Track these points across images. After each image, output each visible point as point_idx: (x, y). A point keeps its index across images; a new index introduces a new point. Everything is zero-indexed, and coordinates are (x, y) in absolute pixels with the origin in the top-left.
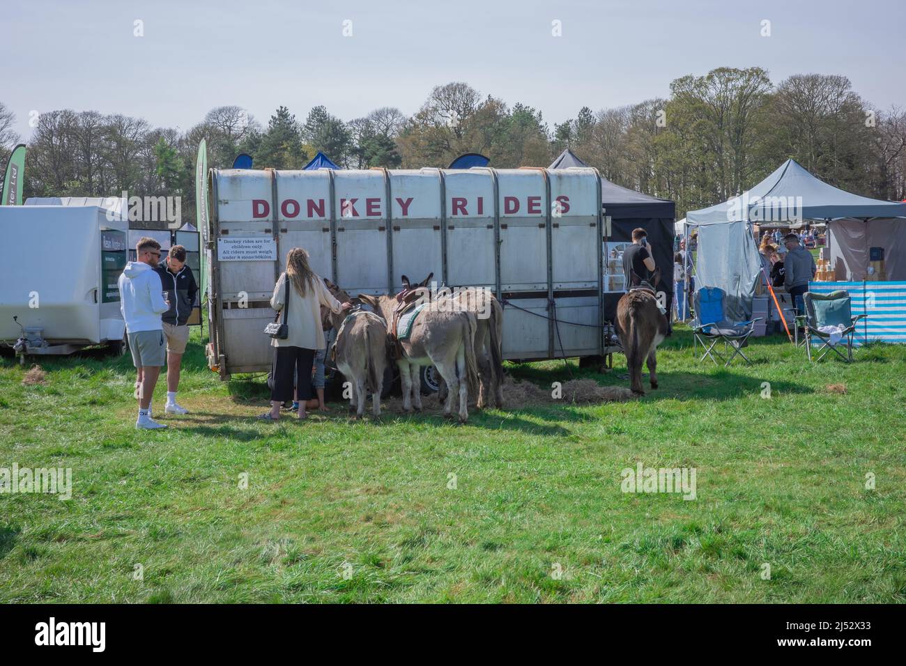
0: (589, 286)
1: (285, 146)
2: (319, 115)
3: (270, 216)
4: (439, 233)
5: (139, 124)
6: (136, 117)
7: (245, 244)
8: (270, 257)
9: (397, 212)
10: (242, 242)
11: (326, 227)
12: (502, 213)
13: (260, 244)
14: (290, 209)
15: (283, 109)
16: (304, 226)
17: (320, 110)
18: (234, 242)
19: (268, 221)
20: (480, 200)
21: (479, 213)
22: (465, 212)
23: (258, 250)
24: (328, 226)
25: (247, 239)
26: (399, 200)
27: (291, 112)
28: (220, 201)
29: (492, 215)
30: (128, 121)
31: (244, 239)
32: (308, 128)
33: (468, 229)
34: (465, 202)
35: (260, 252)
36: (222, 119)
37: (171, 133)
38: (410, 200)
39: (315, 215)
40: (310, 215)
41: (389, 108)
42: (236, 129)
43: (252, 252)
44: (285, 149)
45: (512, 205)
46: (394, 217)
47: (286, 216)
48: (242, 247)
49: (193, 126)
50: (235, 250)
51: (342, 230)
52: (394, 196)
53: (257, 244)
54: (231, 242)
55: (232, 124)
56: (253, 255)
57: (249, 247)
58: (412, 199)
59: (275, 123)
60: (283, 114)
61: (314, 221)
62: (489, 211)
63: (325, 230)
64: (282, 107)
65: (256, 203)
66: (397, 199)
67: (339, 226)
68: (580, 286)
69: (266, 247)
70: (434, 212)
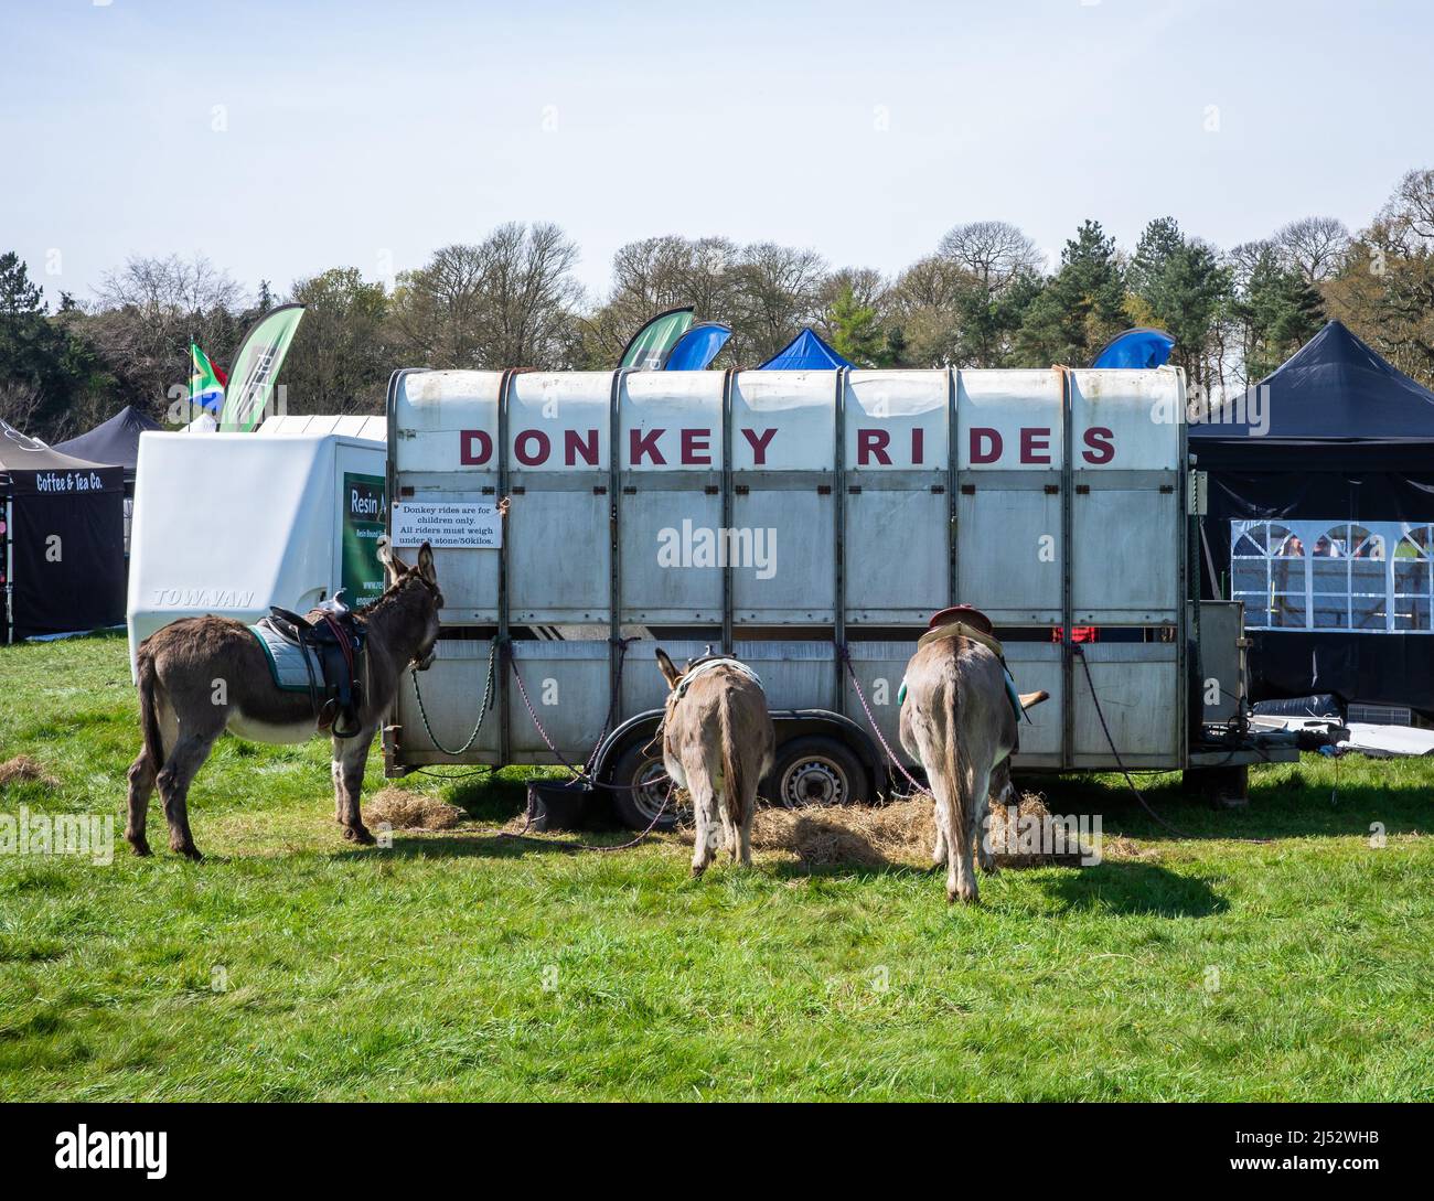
0: (1156, 619)
1: (1088, 301)
2: (1162, 235)
3: (493, 463)
4: (829, 500)
5: (805, 260)
6: (800, 249)
7: (443, 516)
8: (489, 542)
9: (744, 458)
10: (437, 512)
11: (600, 485)
12: (964, 461)
13: (470, 515)
14: (532, 447)
15: (1092, 226)
16: (558, 483)
17: (1164, 227)
18: (423, 511)
19: (488, 471)
20: (918, 435)
21: (914, 462)
22: (884, 459)
23: (467, 527)
24: (605, 482)
25: (447, 506)
26: (749, 434)
27: (1107, 232)
28: (402, 432)
29: (944, 466)
30: (785, 256)
31: (441, 506)
32: (1140, 264)
33: (890, 494)
34: (884, 437)
35: (471, 531)
36: (972, 246)
37: (868, 278)
38: (770, 434)
39: (581, 463)
40: (570, 460)
41: (1321, 219)
42: (998, 268)
43: (454, 531)
44: (1087, 308)
45: (986, 446)
46: (737, 466)
47: (524, 463)
48: (436, 520)
49: (911, 263)
50: (423, 526)
51: (632, 491)
52: (739, 424)
53: (464, 516)
54: (416, 511)
55: (991, 257)
56: (457, 536)
57: (450, 521)
58: (776, 430)
59: (1073, 256)
60: (1091, 235)
61: (577, 472)
62: (935, 456)
63: (599, 491)
64: (1088, 223)
65: (466, 436)
66: (744, 431)
67: (626, 483)
68: (1135, 619)
69: (482, 522)
70: (820, 458)
